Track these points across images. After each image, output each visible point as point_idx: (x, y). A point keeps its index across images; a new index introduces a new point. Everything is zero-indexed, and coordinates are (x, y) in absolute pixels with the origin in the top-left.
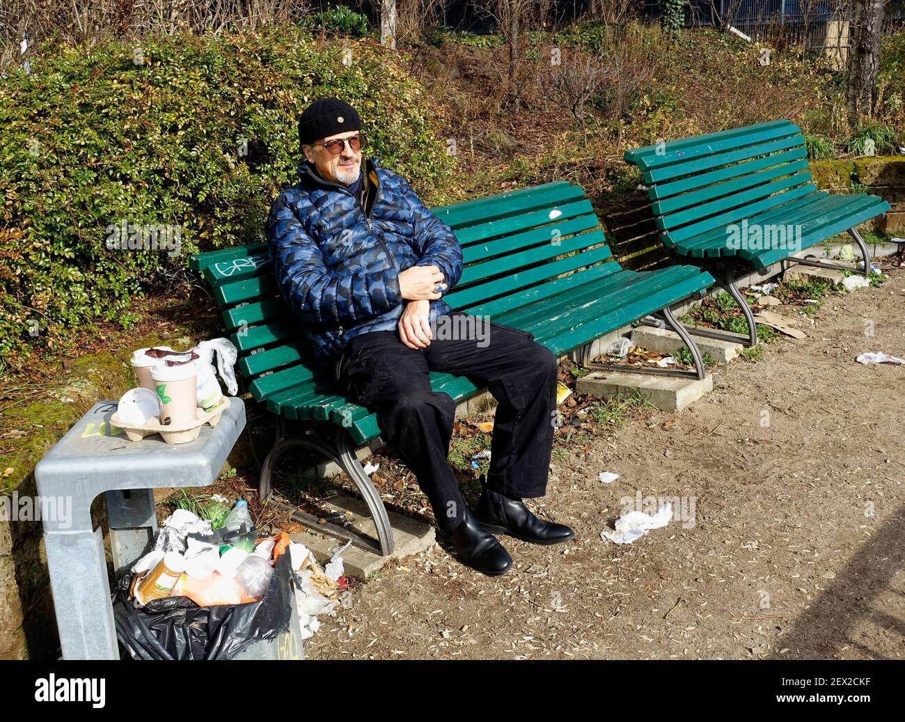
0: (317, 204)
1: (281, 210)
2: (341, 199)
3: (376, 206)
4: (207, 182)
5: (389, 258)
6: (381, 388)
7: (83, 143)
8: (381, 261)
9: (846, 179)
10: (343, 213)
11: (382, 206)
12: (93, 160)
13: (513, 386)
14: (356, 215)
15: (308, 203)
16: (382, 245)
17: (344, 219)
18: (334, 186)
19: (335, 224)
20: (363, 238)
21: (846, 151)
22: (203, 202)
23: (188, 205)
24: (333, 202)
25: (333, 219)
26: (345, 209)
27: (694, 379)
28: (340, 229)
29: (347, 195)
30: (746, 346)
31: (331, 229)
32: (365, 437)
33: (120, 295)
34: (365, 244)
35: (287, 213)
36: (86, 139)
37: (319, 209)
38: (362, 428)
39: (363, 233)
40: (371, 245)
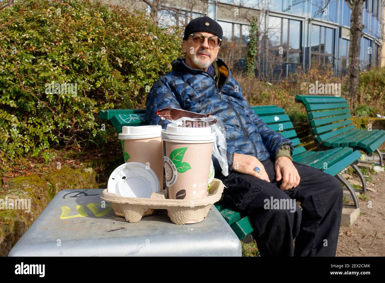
0: (189, 82)
1: (160, 87)
2: (204, 79)
3: (225, 85)
4: (103, 75)
5: (238, 115)
6: (254, 197)
7: (27, 37)
8: (232, 117)
9: (360, 126)
10: (206, 88)
11: (229, 86)
12: (34, 48)
13: (319, 200)
14: (213, 90)
15: (182, 82)
16: (232, 107)
17: (207, 91)
18: (199, 71)
19: (202, 94)
20: (219, 103)
21: (354, 115)
22: (99, 87)
23: (91, 86)
24: (199, 80)
25: (201, 91)
26: (207, 85)
27: (353, 208)
28: (205, 98)
29: (207, 76)
30: (361, 193)
31: (200, 98)
32: (246, 234)
33: (43, 141)
34: (221, 107)
35: (164, 89)
36: (30, 35)
37: (191, 85)
38: (242, 227)
39: (218, 101)
40: (225, 107)
